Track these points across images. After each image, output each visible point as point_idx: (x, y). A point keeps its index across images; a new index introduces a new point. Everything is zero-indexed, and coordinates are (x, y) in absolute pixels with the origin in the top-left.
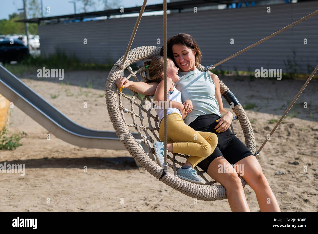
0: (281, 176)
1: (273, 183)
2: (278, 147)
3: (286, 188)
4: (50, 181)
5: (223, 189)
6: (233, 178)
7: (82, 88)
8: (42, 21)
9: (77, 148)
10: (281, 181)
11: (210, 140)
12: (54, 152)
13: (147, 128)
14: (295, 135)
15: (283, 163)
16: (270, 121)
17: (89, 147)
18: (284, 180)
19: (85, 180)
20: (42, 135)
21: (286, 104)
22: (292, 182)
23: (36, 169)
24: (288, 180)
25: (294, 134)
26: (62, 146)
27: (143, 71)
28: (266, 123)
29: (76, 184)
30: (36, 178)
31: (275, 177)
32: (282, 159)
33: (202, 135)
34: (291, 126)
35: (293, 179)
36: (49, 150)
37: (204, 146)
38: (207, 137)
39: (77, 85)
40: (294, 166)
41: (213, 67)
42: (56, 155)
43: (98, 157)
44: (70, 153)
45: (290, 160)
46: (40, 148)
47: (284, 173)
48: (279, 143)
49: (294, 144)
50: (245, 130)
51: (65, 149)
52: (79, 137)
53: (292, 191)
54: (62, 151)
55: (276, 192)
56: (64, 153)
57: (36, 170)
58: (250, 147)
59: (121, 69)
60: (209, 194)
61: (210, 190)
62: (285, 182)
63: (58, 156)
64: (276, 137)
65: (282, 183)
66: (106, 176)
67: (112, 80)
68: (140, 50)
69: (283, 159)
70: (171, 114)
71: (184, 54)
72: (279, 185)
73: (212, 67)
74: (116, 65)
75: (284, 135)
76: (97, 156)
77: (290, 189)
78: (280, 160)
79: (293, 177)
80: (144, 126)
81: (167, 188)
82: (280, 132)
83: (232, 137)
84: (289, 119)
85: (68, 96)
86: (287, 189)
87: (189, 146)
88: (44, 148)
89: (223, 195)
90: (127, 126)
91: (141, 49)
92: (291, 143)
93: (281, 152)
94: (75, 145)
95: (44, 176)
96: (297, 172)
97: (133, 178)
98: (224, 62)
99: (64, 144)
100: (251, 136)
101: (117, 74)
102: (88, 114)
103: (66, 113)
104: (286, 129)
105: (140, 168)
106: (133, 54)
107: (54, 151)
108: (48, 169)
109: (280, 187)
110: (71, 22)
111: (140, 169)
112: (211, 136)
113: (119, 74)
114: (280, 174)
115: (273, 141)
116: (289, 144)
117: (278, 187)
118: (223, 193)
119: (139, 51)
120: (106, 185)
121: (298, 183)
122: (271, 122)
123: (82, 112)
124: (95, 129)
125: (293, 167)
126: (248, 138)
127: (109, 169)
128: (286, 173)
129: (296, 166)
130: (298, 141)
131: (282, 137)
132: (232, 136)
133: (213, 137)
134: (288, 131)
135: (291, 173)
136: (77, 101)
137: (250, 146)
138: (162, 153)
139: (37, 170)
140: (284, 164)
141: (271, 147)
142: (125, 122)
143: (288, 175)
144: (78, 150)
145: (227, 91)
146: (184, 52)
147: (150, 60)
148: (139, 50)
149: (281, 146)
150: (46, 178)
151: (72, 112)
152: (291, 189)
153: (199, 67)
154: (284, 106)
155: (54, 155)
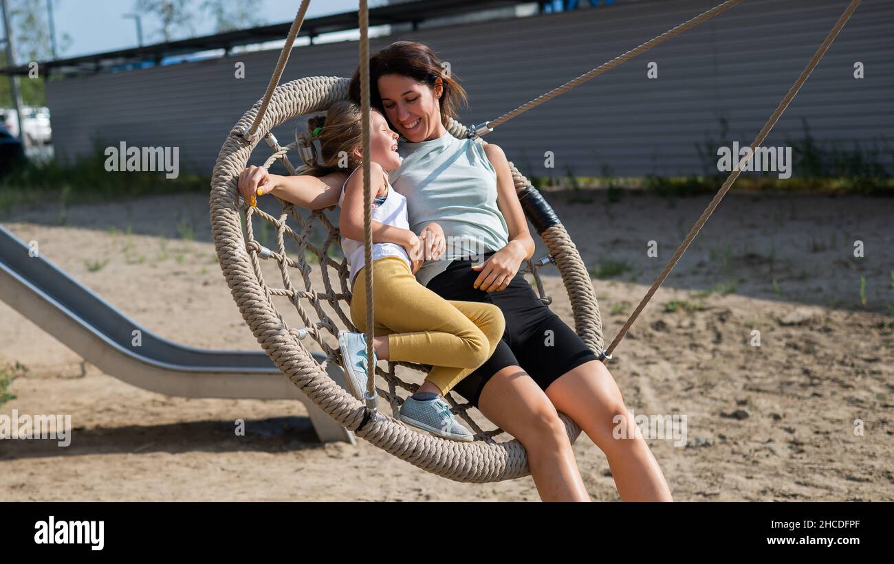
0: (703, 449)
1: (682, 471)
2: (691, 373)
3: (718, 482)
4: (91, 489)
5: (519, 451)
6: (545, 420)
7: (165, 241)
8: (54, 71)
9: (161, 398)
10: (702, 465)
11: (484, 325)
12: (100, 412)
13: (321, 297)
14: (735, 341)
15: (707, 415)
16: (666, 305)
17: (190, 395)
18: (709, 461)
19: (184, 482)
20: (68, 368)
21: (706, 258)
22: (730, 466)
23: (56, 459)
24: (721, 460)
25: (731, 338)
26: (120, 395)
27: (306, 144)
28: (657, 311)
29: (161, 494)
30: (57, 484)
31: (686, 453)
32: (703, 404)
33: (463, 311)
34: (724, 317)
35: (736, 457)
36: (86, 408)
37: (470, 340)
38: (476, 315)
39: (153, 234)
40: (734, 421)
41: (489, 128)
42: (105, 420)
43: (217, 419)
44: (143, 413)
45: (725, 408)
46: (63, 403)
47: (711, 442)
48: (693, 362)
49: (734, 364)
50: (573, 293)
51: (128, 403)
52: (165, 369)
53: (733, 489)
54: (120, 409)
55: (691, 493)
56: (126, 413)
57: (53, 462)
58: (587, 336)
59: (249, 143)
60: (485, 465)
61: (487, 456)
62: (714, 465)
63: (112, 422)
64: (684, 347)
65: (704, 469)
66: (239, 468)
67: (226, 174)
68: (298, 90)
69: (706, 404)
70: (380, 260)
71: (408, 101)
72: (697, 474)
73: (486, 127)
74: (234, 133)
75: (704, 342)
76: (212, 418)
77: (726, 484)
78: (698, 407)
79: (733, 453)
80: (311, 291)
81: (401, 494)
82: (696, 335)
83: (542, 313)
84: (717, 298)
85: (130, 263)
86: (719, 485)
87: (431, 342)
88: (74, 404)
89: (521, 466)
90: (268, 293)
91: (300, 86)
92: (725, 362)
93: (699, 387)
94: (155, 390)
95: (77, 475)
96: (745, 439)
97: (309, 471)
98: (516, 114)
99: (126, 389)
100: (590, 308)
101: (239, 158)
102: (185, 308)
103: (128, 309)
104: (710, 326)
105: (327, 445)
106: (280, 101)
107: (100, 409)
108: (87, 457)
109: (701, 480)
110: (129, 67)
111: (329, 447)
112: (487, 313)
113: (243, 157)
114: (700, 444)
115: (677, 359)
116: (720, 364)
117: (695, 480)
118: (519, 462)
119: (293, 91)
120: (239, 493)
121: (748, 468)
122: (671, 307)
123: (168, 303)
124: (204, 348)
125: (732, 426)
126: (581, 313)
127: (245, 450)
128: (714, 443)
129: (742, 422)
130: (742, 356)
131: (701, 346)
132: (542, 311)
133: (491, 315)
134: (715, 329)
135: (728, 440)
136: (156, 276)
137: (588, 334)
138: (361, 364)
139: (59, 461)
140: (708, 419)
141: (672, 376)
142: (264, 284)
143: (720, 447)
144: (164, 404)
145: (527, 188)
146: (410, 96)
147: (325, 113)
148: (294, 89)
149: (700, 371)
150: (81, 481)
151: (142, 304)
152: (729, 482)
153: (453, 128)
154: (701, 265)
155: (100, 419)
